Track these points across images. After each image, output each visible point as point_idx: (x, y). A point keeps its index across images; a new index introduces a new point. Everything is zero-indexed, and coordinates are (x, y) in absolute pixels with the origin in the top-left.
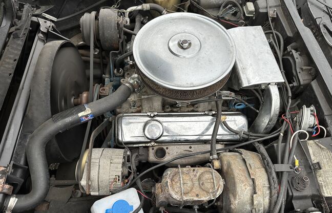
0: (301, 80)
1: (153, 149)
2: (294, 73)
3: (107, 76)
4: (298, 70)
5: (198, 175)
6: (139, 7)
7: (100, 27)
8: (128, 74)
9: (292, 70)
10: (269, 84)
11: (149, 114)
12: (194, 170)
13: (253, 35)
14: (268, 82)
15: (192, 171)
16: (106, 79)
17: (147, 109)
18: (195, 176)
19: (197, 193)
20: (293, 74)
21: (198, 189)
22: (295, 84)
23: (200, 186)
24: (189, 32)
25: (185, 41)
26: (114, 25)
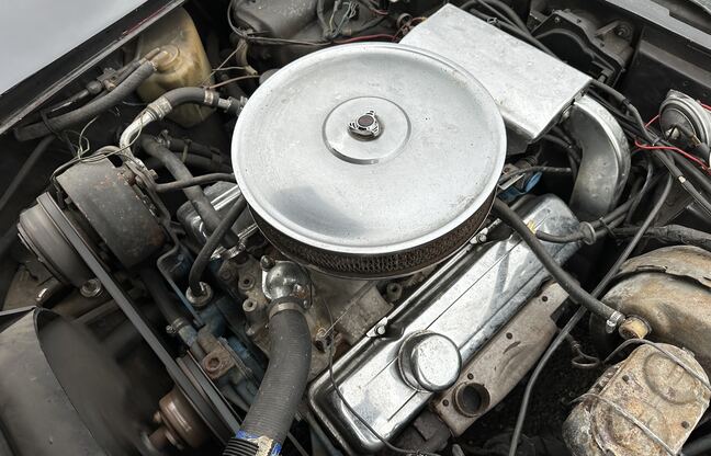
0: (617, 58)
1: (445, 404)
2: (592, 53)
3: (178, 322)
4: (596, 43)
5: (642, 382)
6: (146, 118)
7: (93, 220)
8: (247, 282)
9: (581, 49)
10: (574, 100)
11: (371, 333)
12: (625, 379)
13: (456, 28)
14: (569, 99)
15: (624, 385)
16: (182, 332)
17: (357, 325)
18: (639, 388)
19: (678, 420)
20: (588, 56)
21: (671, 410)
22: (607, 72)
23: (669, 401)
24: (347, 97)
25: (366, 120)
26: (123, 193)
